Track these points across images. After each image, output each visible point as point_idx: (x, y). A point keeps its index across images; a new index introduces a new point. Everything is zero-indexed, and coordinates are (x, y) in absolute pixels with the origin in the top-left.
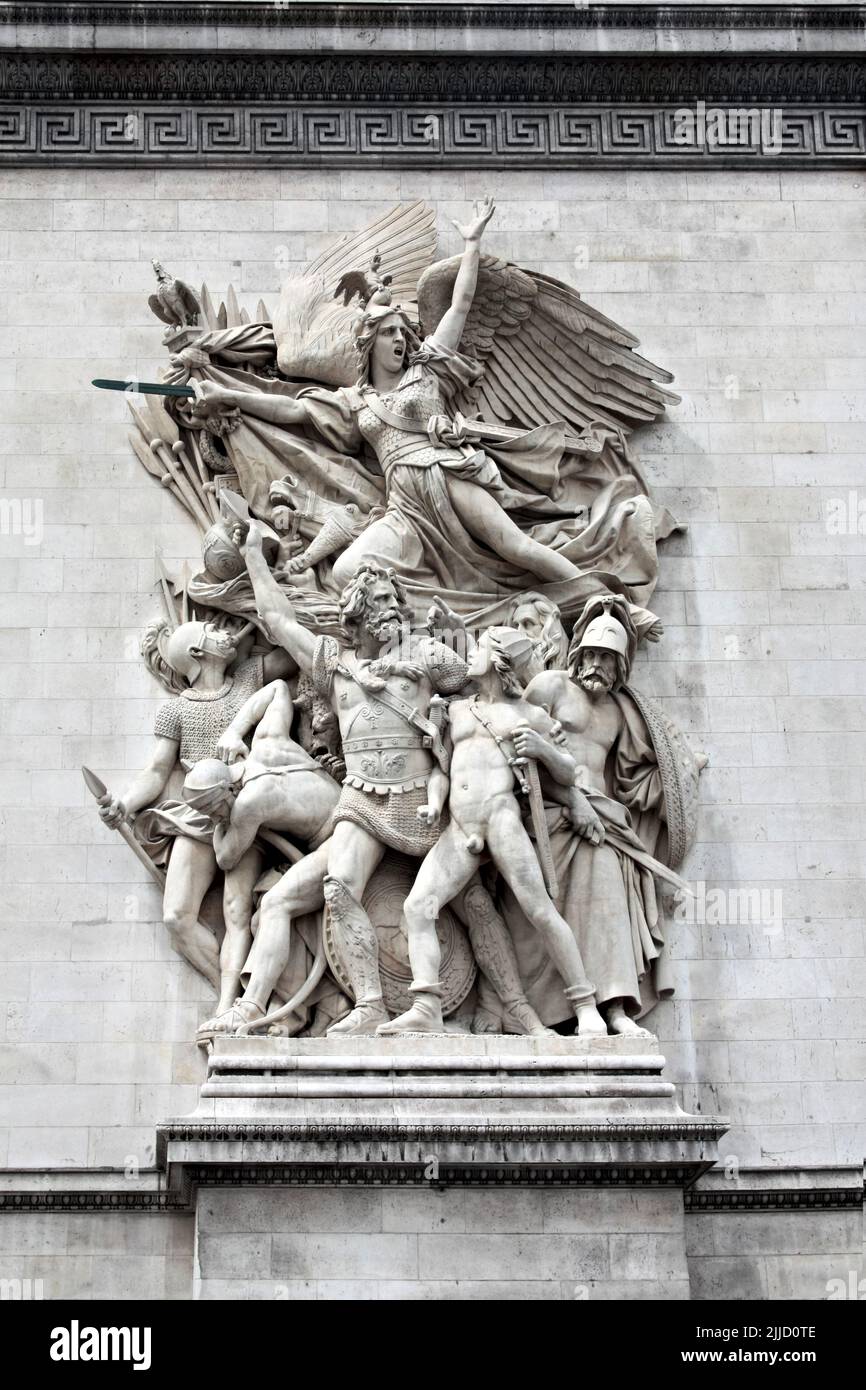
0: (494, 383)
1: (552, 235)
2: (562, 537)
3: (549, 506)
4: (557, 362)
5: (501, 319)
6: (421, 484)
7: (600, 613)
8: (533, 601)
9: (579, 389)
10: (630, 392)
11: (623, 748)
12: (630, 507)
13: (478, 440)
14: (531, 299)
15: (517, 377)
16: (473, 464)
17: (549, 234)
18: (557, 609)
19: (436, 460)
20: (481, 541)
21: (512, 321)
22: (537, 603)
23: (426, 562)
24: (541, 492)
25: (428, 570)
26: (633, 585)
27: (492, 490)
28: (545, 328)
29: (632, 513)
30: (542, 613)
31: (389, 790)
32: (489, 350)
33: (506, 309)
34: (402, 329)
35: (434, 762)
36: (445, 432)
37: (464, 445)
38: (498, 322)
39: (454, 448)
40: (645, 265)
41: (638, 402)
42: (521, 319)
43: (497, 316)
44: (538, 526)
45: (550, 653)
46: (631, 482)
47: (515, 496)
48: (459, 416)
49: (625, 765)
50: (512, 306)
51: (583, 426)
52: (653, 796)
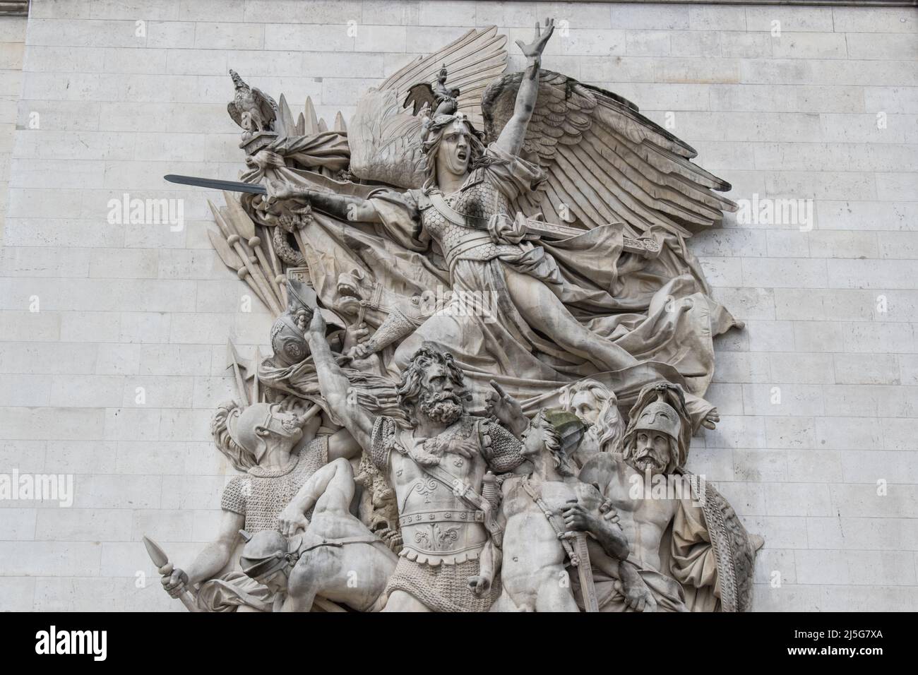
0: (557, 188)
1: (619, 59)
2: (621, 330)
3: (607, 300)
4: (618, 170)
5: (563, 129)
6: (481, 277)
7: (655, 399)
8: (590, 388)
9: (639, 194)
10: (689, 199)
11: (678, 527)
12: (688, 303)
13: (537, 238)
14: (590, 112)
15: (579, 183)
16: (531, 259)
17: (615, 58)
18: (612, 395)
19: (496, 255)
20: (541, 332)
21: (574, 131)
22: (593, 390)
23: (486, 350)
24: (601, 288)
25: (490, 358)
26: (691, 376)
27: (550, 283)
28: (606, 139)
29: (689, 309)
30: (600, 399)
31: (442, 561)
32: (551, 157)
33: (568, 120)
34: (466, 136)
35: (487, 535)
36: (505, 229)
37: (524, 242)
38: (560, 133)
39: (514, 244)
40: (707, 87)
41: (696, 208)
42: (582, 129)
43: (559, 127)
44: (596, 319)
45: (606, 436)
46: (689, 281)
47: (575, 290)
48: (520, 214)
49: (680, 544)
50: (573, 117)
51: (644, 229)
52: (707, 573)
